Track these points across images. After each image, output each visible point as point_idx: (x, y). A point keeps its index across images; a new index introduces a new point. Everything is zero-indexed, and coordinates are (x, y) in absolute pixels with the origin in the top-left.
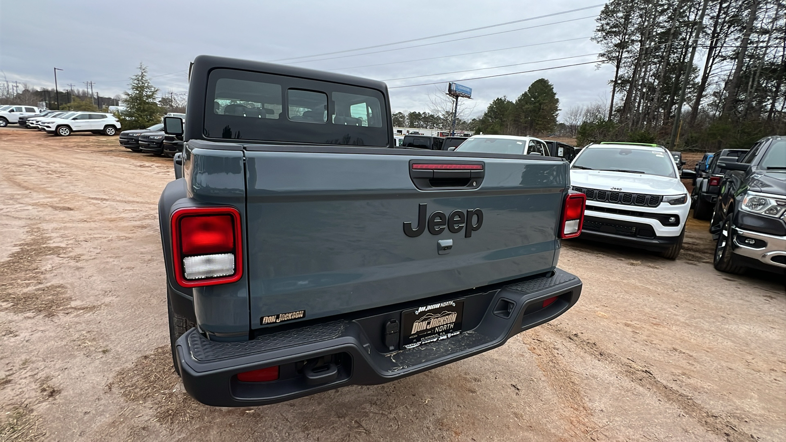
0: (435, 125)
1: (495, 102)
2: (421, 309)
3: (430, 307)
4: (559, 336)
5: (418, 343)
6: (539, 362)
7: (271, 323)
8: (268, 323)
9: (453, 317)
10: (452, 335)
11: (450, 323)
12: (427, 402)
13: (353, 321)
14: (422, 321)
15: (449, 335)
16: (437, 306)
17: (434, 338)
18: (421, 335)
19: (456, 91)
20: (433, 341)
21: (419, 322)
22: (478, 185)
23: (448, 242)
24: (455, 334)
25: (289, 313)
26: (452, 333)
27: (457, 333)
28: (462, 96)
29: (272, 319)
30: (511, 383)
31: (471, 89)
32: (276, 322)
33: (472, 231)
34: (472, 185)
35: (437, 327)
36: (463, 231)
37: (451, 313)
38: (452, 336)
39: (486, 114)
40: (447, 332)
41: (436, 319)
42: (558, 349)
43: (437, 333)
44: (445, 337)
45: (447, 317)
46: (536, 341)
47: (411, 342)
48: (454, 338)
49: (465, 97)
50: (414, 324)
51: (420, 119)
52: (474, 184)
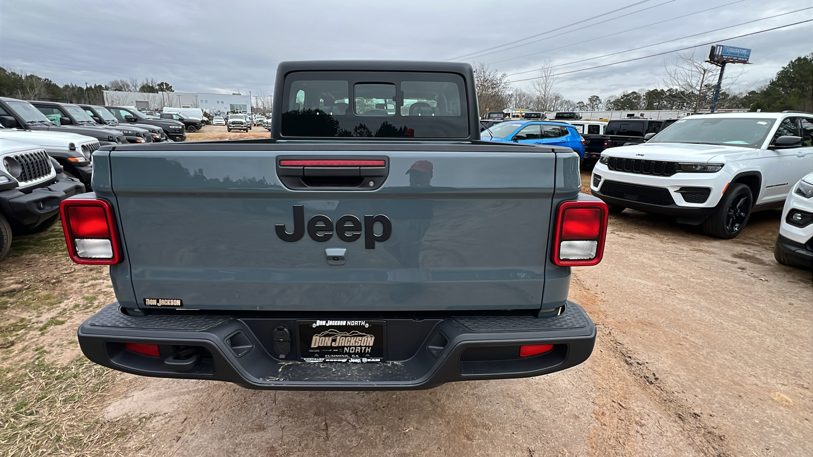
0: (685, 104)
1: (792, 64)
2: (320, 323)
3: (330, 323)
4: (663, 408)
5: (320, 359)
6: (594, 433)
7: (153, 305)
8: (150, 305)
9: (370, 341)
10: (369, 360)
11: (366, 346)
12: (407, 431)
13: (239, 319)
14: (325, 336)
15: (365, 360)
16: (343, 323)
17: (342, 358)
18: (323, 351)
19: (722, 56)
20: (341, 362)
21: (320, 337)
22: (377, 186)
23: (340, 252)
24: (373, 360)
25: (167, 299)
26: (368, 358)
27: (377, 360)
28: (732, 62)
29: (154, 302)
30: (528, 446)
31: (749, 51)
32: (157, 305)
33: (376, 241)
34: (367, 185)
35: (347, 347)
36: (362, 240)
37: (365, 335)
38: (368, 362)
39: (773, 83)
40: (362, 355)
41: (344, 338)
42: (642, 426)
43: (346, 353)
44: (358, 361)
45: (360, 338)
46: (616, 405)
47: (312, 355)
48: (369, 365)
49: (737, 62)
50: (314, 338)
51: (662, 99)
52: (371, 184)
